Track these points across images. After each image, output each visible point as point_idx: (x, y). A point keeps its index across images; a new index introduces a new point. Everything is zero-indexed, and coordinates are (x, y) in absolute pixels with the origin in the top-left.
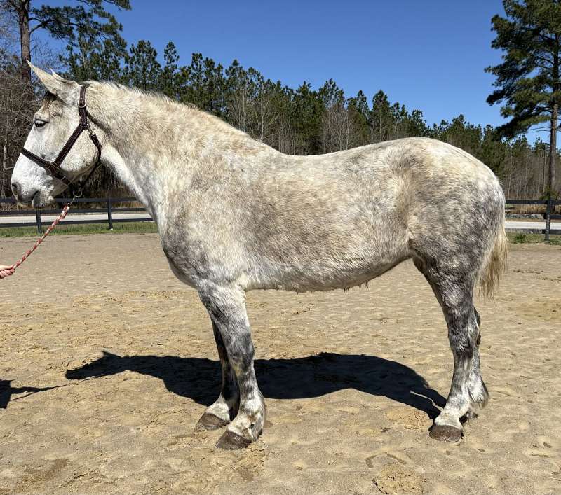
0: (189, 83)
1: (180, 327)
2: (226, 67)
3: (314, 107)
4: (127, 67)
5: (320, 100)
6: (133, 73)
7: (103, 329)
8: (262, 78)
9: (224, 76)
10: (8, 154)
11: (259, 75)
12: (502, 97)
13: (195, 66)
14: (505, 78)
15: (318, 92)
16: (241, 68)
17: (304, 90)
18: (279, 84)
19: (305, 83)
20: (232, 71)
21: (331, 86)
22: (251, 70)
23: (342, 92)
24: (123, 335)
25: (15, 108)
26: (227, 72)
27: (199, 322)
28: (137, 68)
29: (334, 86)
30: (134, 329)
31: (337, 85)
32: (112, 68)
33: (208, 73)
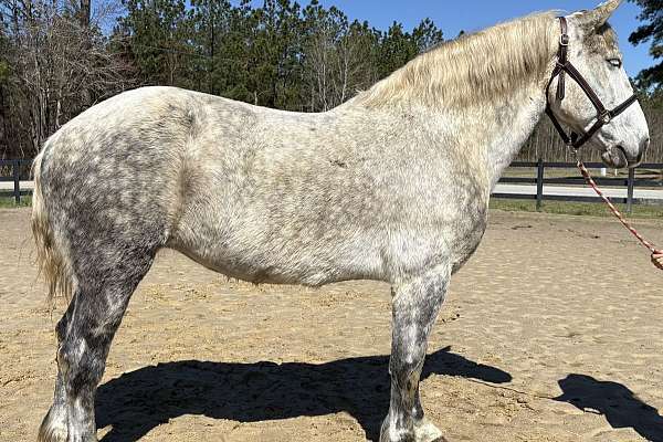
0: (261, 27)
1: (290, 337)
2: (303, 6)
3: (407, 52)
4: (193, 10)
5: (413, 42)
6: (199, 16)
7: (189, 338)
8: (345, 18)
9: (301, 16)
10: (62, 110)
11: (341, 15)
12: (650, 34)
13: (268, 7)
14: (654, 9)
15: (411, 33)
16: (320, 7)
17: (396, 31)
18: (366, 24)
19: (395, 23)
20: (310, 11)
21: (427, 26)
22: (333, 9)
23: (440, 33)
24: (219, 349)
25: (72, 58)
26: (304, 12)
27: (313, 330)
28: (204, 11)
29: (431, 26)
30: (231, 339)
31: (435, 25)
32: (176, 12)
33: (282, 14)
